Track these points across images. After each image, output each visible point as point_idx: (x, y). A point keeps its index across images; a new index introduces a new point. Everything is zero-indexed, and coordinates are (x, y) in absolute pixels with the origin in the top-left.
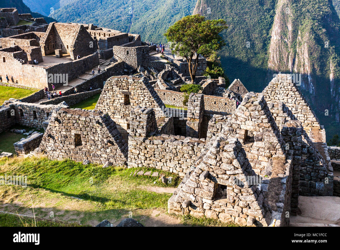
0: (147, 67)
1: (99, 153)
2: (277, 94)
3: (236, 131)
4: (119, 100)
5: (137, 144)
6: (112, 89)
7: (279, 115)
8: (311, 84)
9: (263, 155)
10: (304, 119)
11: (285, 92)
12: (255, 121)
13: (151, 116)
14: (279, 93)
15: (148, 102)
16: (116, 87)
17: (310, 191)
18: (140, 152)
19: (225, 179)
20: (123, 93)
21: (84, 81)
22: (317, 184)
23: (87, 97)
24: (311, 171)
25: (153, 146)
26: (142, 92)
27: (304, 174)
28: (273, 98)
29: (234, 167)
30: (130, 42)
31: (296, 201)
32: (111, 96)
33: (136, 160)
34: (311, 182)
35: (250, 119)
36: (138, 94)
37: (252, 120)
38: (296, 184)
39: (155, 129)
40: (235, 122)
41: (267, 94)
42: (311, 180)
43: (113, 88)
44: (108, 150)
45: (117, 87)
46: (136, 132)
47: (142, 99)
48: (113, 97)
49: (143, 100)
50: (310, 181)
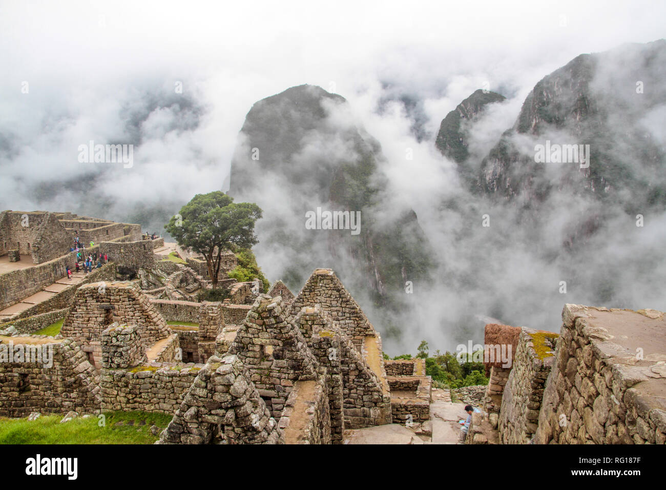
0: (151, 270)
1: (58, 400)
2: (317, 295)
3: (247, 348)
4: (96, 317)
5: (114, 380)
6: (86, 302)
7: (315, 323)
8: (380, 282)
9: (287, 378)
10: (353, 325)
11: (326, 291)
12: (271, 332)
13: (135, 337)
14: (319, 294)
15: (141, 318)
16: (91, 299)
17: (364, 422)
18: (119, 392)
19: (221, 415)
20: (102, 307)
21: (53, 295)
22: (371, 411)
23: (59, 319)
24: (362, 394)
25: (138, 380)
26: (130, 305)
27: (354, 399)
28: (313, 301)
29: (232, 396)
30: (125, 235)
31: (340, 437)
32: (84, 312)
33: (113, 404)
34: (364, 410)
35: (264, 329)
36: (124, 308)
37: (267, 331)
38: (338, 414)
39: (142, 356)
40: (246, 335)
41: (305, 297)
42: (364, 406)
43: (86, 300)
44: (73, 395)
45: (93, 299)
46: (112, 362)
47: (131, 314)
48: (88, 314)
49: (132, 316)
50: (362, 408)
